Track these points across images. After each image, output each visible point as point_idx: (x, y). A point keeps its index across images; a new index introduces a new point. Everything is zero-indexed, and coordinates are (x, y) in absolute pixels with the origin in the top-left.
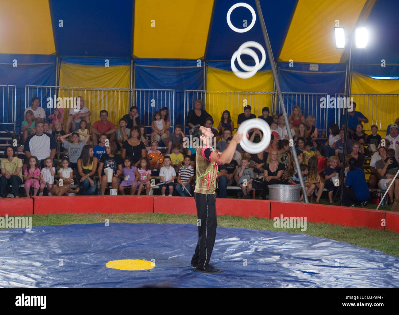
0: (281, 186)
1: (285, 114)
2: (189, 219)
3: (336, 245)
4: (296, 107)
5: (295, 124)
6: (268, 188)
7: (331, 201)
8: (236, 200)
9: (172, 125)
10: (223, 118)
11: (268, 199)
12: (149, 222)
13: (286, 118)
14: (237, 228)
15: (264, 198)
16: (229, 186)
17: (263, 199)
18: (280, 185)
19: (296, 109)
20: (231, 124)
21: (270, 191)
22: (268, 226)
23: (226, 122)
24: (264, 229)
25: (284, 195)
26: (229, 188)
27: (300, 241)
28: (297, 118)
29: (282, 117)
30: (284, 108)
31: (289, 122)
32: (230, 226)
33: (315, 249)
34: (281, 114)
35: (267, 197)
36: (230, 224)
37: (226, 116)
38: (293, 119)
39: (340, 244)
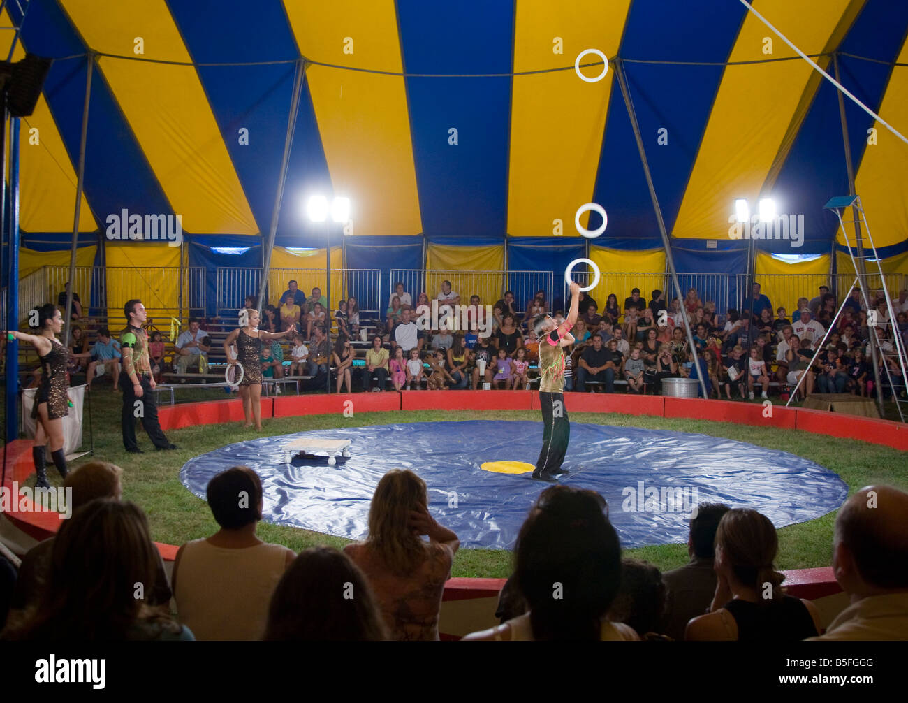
0: (677, 380)
1: (680, 298)
2: (572, 416)
3: (740, 447)
4: (692, 289)
5: (691, 309)
6: (661, 382)
7: (729, 397)
8: (625, 395)
9: (551, 311)
10: (608, 303)
11: (661, 394)
12: (527, 419)
13: (681, 301)
14: (627, 427)
15: (656, 394)
16: (616, 379)
17: (655, 394)
18: (675, 378)
19: (692, 292)
20: (618, 309)
21: (664, 386)
22: (661, 424)
23: (612, 307)
24: (658, 428)
25: (680, 390)
26: (616, 382)
27: (699, 442)
28: (693, 302)
29: (676, 301)
30: (679, 291)
31: (685, 306)
32: (619, 424)
33: (716, 451)
34: (676, 298)
35: (660, 392)
36: (618, 422)
37: (612, 300)
38: (688, 303)
39: (745, 445)
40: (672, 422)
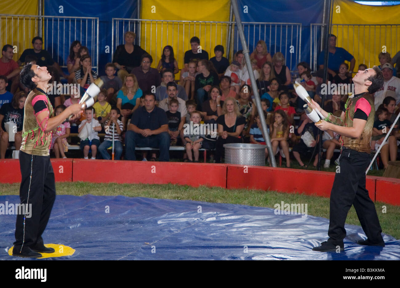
0: (241, 145)
1: (246, 51)
2: (120, 189)
3: (313, 222)
4: (260, 43)
5: (259, 65)
6: (224, 148)
8: (181, 164)
9: (96, 65)
10: (164, 56)
11: (223, 162)
12: (66, 193)
13: (247, 55)
14: (184, 200)
15: (218, 161)
16: (173, 145)
17: (216, 162)
18: (239, 144)
19: (260, 45)
20: (175, 63)
21: (227, 152)
22: (223, 197)
23: (167, 61)
24: (219, 201)
25: (245, 158)
26: (172, 148)
27: (266, 217)
28: (261, 57)
29: (241, 55)
30: (244, 43)
31: (251, 60)
32: (175, 198)
33: (287, 226)
34: (241, 51)
36: (174, 195)
37: (168, 53)
38: (256, 57)
39: (318, 220)
40: (236, 194)
